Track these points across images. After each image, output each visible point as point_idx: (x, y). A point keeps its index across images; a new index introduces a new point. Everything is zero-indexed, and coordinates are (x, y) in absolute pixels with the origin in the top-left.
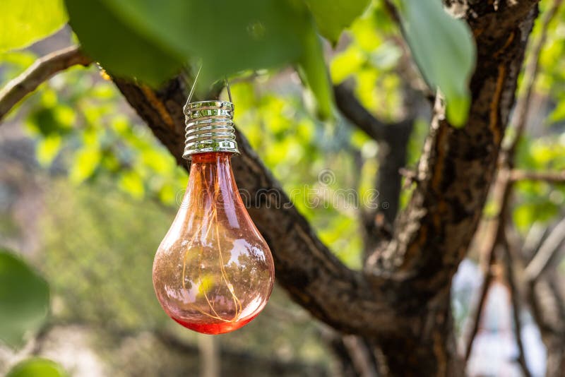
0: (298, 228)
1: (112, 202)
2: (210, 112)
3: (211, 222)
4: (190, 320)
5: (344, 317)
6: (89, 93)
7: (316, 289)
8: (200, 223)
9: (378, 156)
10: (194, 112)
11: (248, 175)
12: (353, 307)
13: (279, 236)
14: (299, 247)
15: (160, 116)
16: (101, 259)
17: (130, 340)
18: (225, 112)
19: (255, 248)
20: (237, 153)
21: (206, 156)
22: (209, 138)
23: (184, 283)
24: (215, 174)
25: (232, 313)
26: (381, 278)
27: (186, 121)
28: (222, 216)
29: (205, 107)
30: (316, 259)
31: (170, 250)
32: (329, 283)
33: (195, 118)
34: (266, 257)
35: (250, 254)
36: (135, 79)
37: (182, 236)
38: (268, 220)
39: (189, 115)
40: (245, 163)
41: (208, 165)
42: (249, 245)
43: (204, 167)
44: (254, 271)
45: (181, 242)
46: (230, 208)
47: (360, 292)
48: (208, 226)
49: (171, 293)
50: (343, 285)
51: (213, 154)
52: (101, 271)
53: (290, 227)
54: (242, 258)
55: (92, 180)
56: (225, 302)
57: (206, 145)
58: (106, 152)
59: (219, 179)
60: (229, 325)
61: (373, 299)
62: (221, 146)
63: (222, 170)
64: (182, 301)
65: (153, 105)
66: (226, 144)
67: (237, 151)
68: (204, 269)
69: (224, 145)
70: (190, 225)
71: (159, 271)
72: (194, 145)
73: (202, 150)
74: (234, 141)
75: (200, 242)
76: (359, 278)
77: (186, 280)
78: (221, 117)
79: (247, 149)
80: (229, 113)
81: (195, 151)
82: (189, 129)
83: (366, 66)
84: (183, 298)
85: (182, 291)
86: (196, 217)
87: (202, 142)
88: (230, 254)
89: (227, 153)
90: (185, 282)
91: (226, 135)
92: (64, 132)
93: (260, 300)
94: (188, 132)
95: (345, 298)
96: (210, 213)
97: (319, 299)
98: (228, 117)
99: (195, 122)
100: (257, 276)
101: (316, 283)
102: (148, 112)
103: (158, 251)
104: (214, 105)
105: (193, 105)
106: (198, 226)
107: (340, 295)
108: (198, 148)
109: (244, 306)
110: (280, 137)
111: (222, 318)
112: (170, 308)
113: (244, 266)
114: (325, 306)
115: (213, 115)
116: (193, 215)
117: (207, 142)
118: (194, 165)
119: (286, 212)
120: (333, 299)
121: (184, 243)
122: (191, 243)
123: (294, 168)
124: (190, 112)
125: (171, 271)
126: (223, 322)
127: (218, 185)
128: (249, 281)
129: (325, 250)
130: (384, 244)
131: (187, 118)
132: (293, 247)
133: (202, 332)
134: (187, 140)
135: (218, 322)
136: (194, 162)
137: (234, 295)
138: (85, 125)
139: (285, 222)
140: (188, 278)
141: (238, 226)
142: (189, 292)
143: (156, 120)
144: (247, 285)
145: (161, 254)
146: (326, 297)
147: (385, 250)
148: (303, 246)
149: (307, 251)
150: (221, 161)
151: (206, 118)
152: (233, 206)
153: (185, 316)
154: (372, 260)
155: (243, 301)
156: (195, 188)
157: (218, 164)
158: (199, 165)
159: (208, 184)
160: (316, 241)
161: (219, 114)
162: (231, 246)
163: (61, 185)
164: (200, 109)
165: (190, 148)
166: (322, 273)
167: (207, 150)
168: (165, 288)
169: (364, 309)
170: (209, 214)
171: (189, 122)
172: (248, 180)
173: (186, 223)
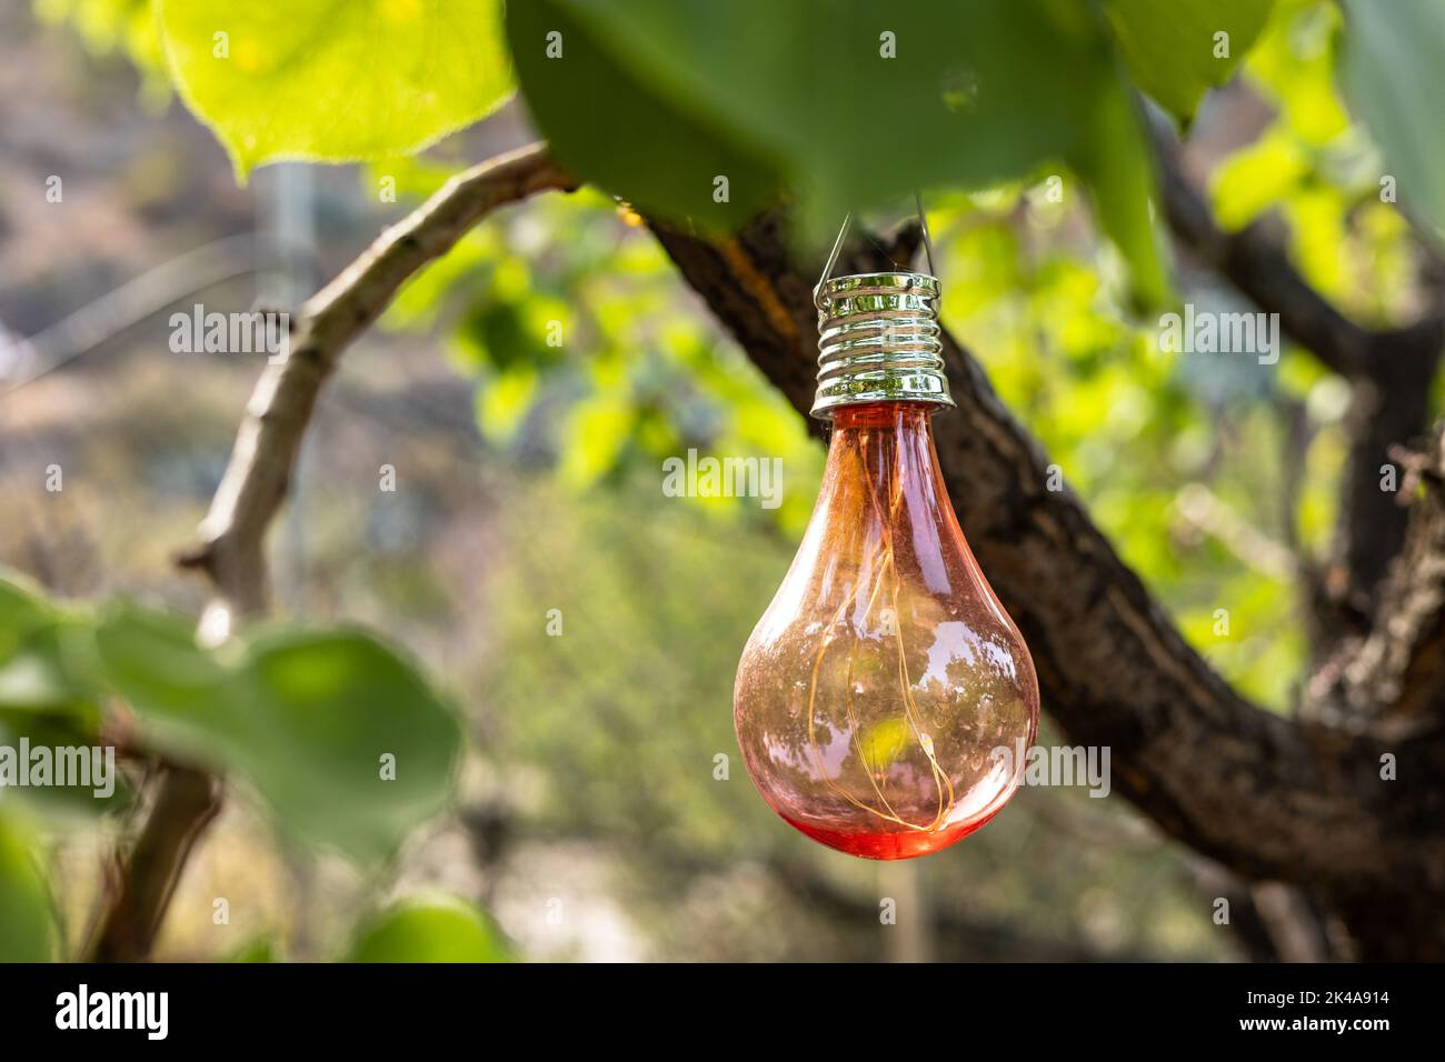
0: (1116, 598)
1: (668, 536)
2: (878, 302)
3: (880, 578)
4: (825, 821)
5: (1238, 832)
6: (608, 267)
7: (1164, 757)
8: (854, 581)
9: (1348, 420)
10: (840, 302)
11: (986, 463)
12: (1265, 806)
13: (1066, 620)
14: (1119, 647)
15: (763, 314)
16: (639, 679)
17: (709, 882)
18: (918, 300)
19: (990, 646)
20: (947, 405)
21: (871, 411)
22: (878, 366)
23: (811, 730)
24: (891, 458)
25: (931, 808)
26: (1342, 733)
27: (820, 324)
28: (908, 562)
29: (869, 290)
30: (1164, 680)
31: (776, 645)
32: (1200, 743)
33: (842, 317)
34: (1018, 667)
35: (978, 659)
36: (690, 219)
37: (806, 611)
38: (1039, 578)
39: (827, 310)
40: (978, 432)
41: (873, 433)
42: (975, 638)
43: (865, 440)
44: (986, 702)
45: (803, 627)
46: (927, 543)
47: (1282, 769)
48: (871, 589)
49: (778, 752)
50: (1236, 749)
51: (887, 406)
52: (638, 706)
53: (1096, 597)
54: (956, 669)
55: (617, 476)
56: (916, 779)
57: (870, 385)
58: (647, 408)
59: (903, 469)
60: (920, 836)
61: (1319, 789)
62: (907, 387)
63: (908, 449)
64: (806, 774)
65: (746, 287)
66: (919, 381)
67: (946, 398)
68: (860, 695)
69: (914, 385)
70: (827, 583)
71: (749, 697)
72: (838, 385)
73: (860, 396)
74: (939, 373)
75: (851, 627)
76: (1281, 735)
77: (818, 721)
78: (908, 313)
79: (985, 397)
80: (928, 303)
81: (842, 400)
82: (826, 343)
83: (1309, 182)
84: (810, 765)
85: (808, 748)
86: (842, 565)
87: (860, 376)
88: (926, 658)
89: (920, 405)
90: (815, 725)
91: (918, 359)
92: (546, 361)
93: (1003, 777)
94: (825, 352)
95: (1244, 783)
96: (876, 556)
97: (1174, 784)
98: (924, 314)
99: (842, 326)
100: (993, 716)
101: (1165, 742)
102: (733, 302)
103: (747, 648)
104: (890, 283)
105: (839, 283)
106: (847, 588)
107: (1228, 775)
108: (849, 391)
109: (962, 791)
110: (1085, 367)
111: (904, 819)
112: (777, 789)
113: (960, 690)
114: (1188, 801)
115: (887, 308)
116: (834, 560)
117: (872, 376)
118: (838, 434)
119: (1086, 559)
120: (1211, 785)
121: (812, 628)
122: (830, 629)
123: (1123, 448)
124: (829, 303)
125: (778, 698)
126: (906, 828)
127: (901, 484)
128: (975, 728)
129: (1191, 659)
130: (1351, 645)
131: (822, 316)
132: (1103, 648)
133: (855, 853)
134: (822, 372)
135: (895, 828)
136: (839, 427)
137: (933, 762)
138: (595, 342)
139: (1084, 583)
140: (822, 717)
141: (946, 588)
142: (824, 753)
143: (753, 323)
144: (970, 737)
145: (754, 656)
146: (1190, 780)
147: (1352, 659)
148: (1130, 646)
149: (1142, 659)
150: (906, 426)
151: (871, 315)
152: (936, 538)
153: (811, 811)
154: (1319, 686)
155: (958, 779)
156: (841, 492)
157: (899, 433)
158: (852, 435)
159: (874, 482)
160: (1165, 632)
161: (902, 306)
162: (929, 639)
163: (545, 492)
164: (856, 293)
165: (828, 392)
166: (1181, 718)
167: (871, 396)
168: (766, 740)
169: (1294, 812)
170: (874, 559)
171: (826, 326)
172: (985, 475)
173: (818, 578)
